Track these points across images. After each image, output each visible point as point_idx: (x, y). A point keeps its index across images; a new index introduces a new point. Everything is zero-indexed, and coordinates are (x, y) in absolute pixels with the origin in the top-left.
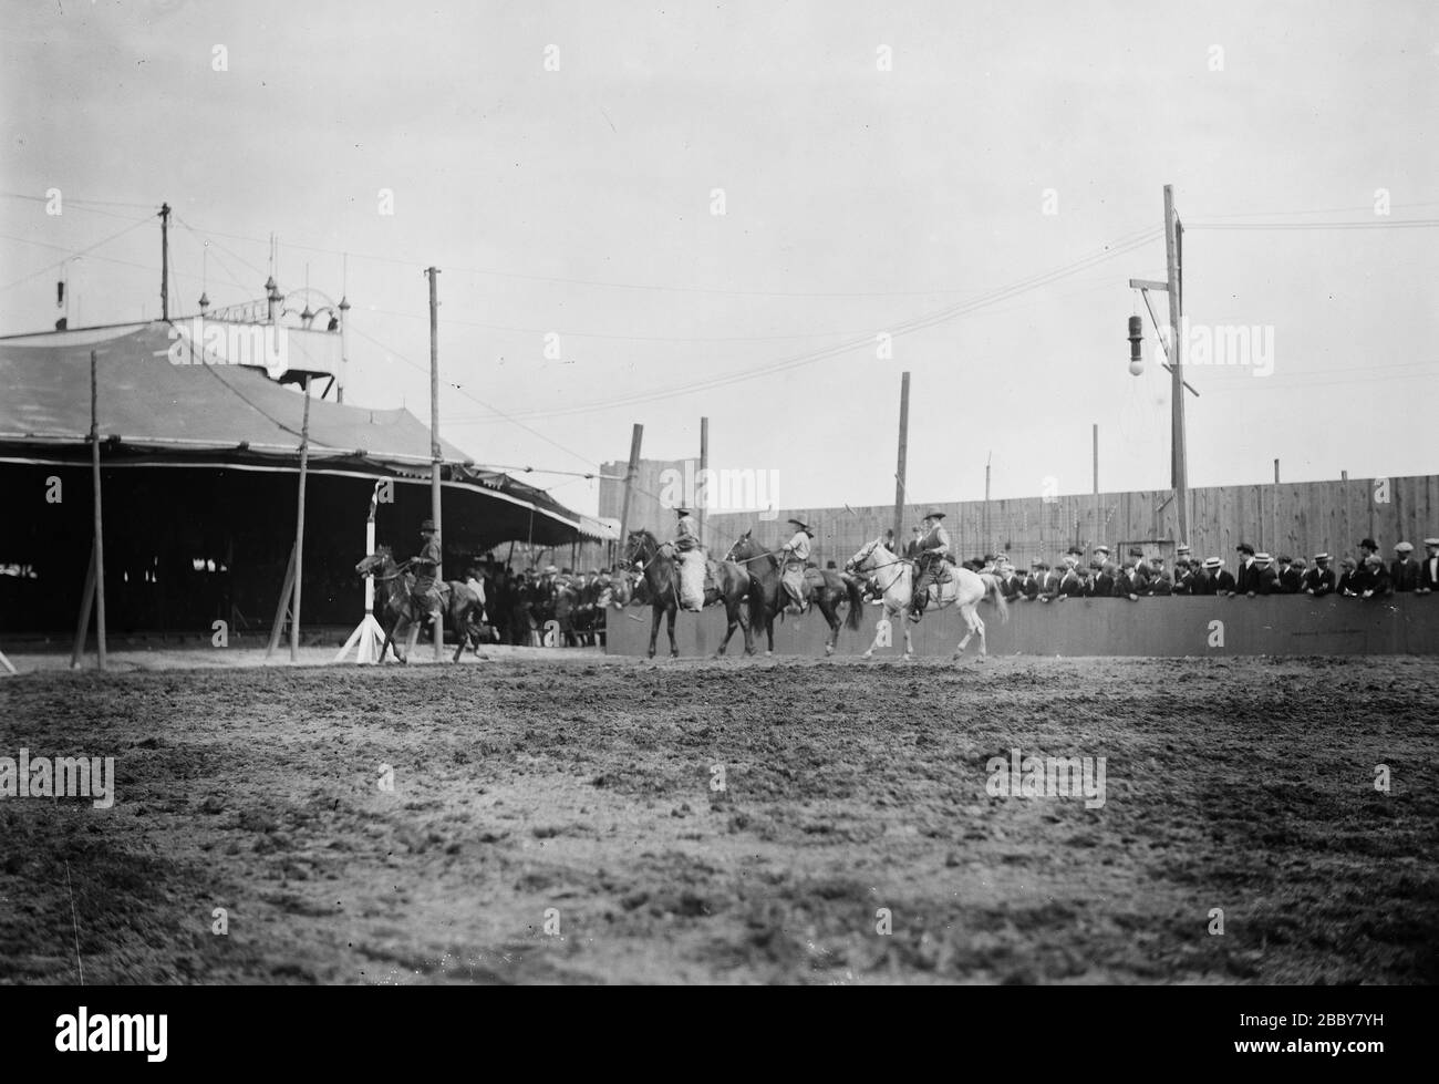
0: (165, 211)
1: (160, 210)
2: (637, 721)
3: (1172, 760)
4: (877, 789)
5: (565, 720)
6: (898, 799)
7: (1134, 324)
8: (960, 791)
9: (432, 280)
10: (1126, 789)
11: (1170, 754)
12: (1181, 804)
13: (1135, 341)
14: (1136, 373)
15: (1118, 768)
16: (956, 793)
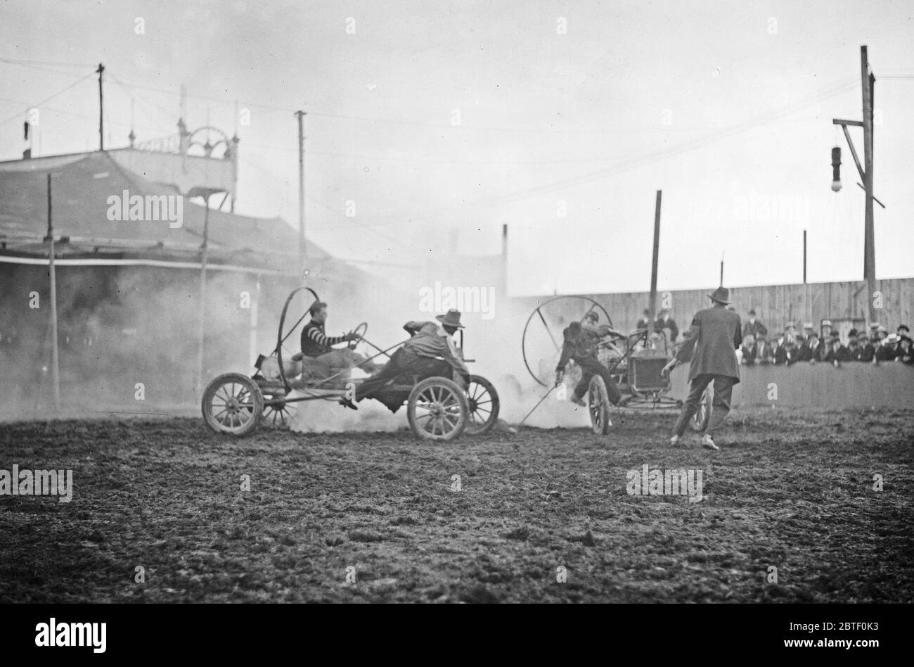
0: (101, 69)
1: (97, 68)
2: (449, 454)
3: (854, 489)
4: (626, 509)
5: (395, 452)
6: (642, 517)
7: (836, 152)
8: (689, 511)
9: (300, 120)
10: (817, 512)
11: (852, 484)
12: (857, 524)
13: (836, 164)
14: (836, 189)
15: (812, 495)
16: (686, 512)
